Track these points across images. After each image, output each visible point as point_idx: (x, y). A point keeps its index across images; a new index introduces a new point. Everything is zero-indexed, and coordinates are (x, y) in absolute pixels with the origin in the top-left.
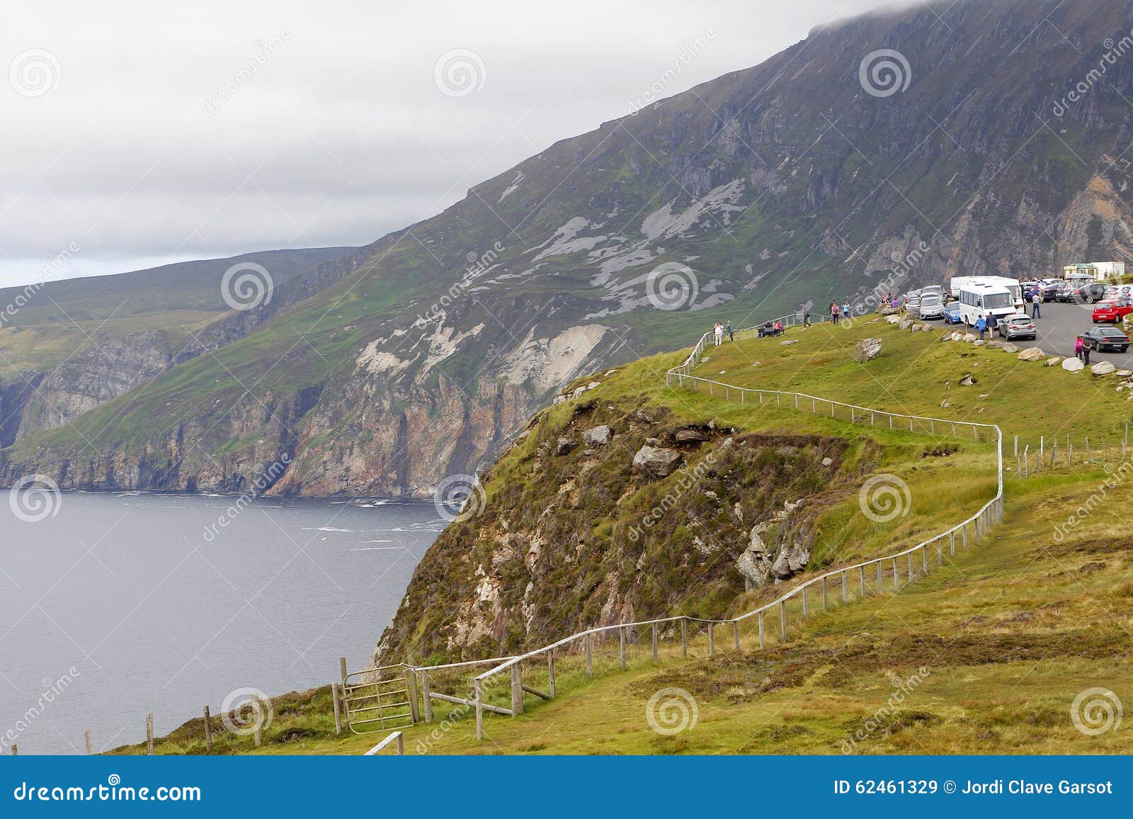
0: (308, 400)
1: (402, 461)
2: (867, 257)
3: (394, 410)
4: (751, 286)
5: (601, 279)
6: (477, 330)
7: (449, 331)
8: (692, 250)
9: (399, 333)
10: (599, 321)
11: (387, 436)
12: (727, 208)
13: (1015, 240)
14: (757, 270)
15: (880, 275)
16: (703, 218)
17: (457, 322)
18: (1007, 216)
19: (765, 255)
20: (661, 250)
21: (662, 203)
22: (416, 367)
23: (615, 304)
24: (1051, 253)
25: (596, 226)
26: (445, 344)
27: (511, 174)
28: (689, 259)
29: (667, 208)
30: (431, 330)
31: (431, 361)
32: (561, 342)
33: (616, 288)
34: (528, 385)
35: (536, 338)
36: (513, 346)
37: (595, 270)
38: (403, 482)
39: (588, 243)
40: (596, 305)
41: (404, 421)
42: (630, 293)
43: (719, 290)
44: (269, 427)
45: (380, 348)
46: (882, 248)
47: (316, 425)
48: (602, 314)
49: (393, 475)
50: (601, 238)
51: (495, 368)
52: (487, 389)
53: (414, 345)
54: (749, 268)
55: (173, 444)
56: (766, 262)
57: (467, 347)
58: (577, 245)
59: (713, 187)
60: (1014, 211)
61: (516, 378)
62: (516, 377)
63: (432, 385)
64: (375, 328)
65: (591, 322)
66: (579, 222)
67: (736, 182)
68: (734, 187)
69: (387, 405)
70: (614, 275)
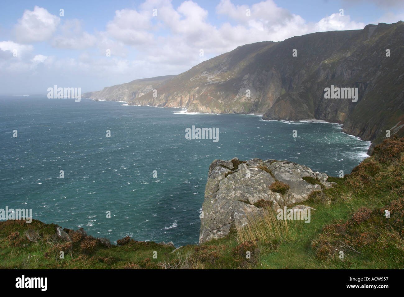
3: (180, 96)
5: (208, 79)
11: (179, 100)
16: (222, 72)
19: (230, 77)
20: (216, 76)
25: (208, 72)
33: (209, 81)
37: (207, 78)
39: (207, 75)
41: (181, 98)
49: (180, 105)
50: (208, 74)
54: (227, 78)
58: (205, 75)
66: (206, 72)
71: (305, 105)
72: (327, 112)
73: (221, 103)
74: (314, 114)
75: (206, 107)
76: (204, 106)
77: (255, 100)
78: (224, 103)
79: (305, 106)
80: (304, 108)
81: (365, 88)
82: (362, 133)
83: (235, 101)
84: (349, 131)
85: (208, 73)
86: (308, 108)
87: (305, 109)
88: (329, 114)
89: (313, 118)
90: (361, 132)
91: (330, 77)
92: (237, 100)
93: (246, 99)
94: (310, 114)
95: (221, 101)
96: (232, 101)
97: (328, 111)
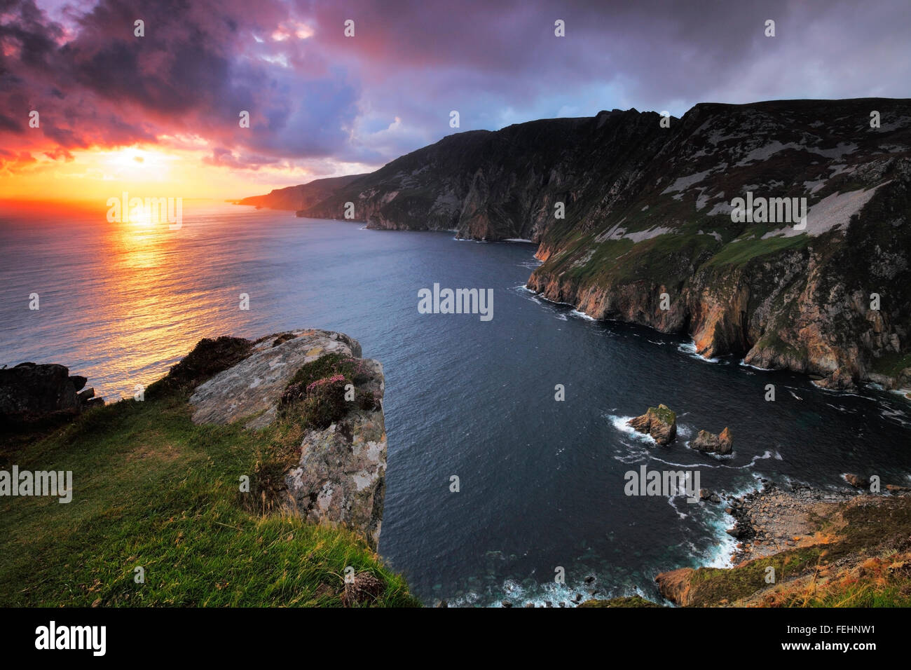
4: (426, 185)
5: (402, 183)
6: (379, 191)
10: (399, 190)
13: (466, 179)
15: (446, 184)
16: (422, 172)
17: (376, 190)
20: (414, 178)
23: (402, 188)
26: (373, 193)
32: (391, 194)
34: (384, 202)
35: (388, 193)
36: (385, 194)
38: (365, 219)
39: (402, 176)
40: (400, 187)
42: (404, 185)
43: (421, 185)
51: (380, 198)
52: (378, 201)
57: (376, 194)
61: (383, 201)
64: (364, 190)
66: (401, 172)
68: (428, 166)
70: (404, 182)
71: (509, 219)
73: (412, 216)
74: (520, 232)
75: (390, 221)
76: (388, 221)
77: (455, 212)
78: (415, 216)
83: (429, 213)
86: (513, 224)
88: (536, 231)
89: (518, 238)
91: (541, 183)
92: (432, 212)
93: (441, 212)
94: (515, 232)
95: (412, 213)
96: (426, 214)
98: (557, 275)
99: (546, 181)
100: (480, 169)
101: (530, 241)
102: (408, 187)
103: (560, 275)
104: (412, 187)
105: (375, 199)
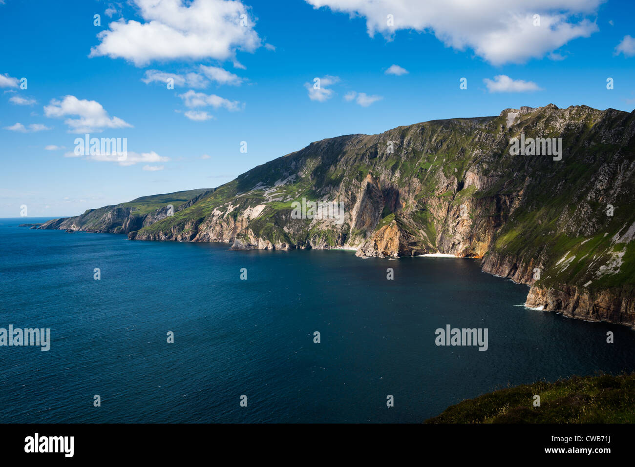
0: (201, 221)
1: (221, 234)
2: (321, 190)
3: (220, 223)
4: (297, 197)
5: (265, 195)
6: (238, 206)
7: (232, 206)
8: (285, 189)
9: (221, 206)
10: (264, 204)
11: (218, 229)
12: (292, 180)
13: (352, 187)
14: (298, 193)
16: (287, 182)
17: (234, 204)
18: (350, 181)
19: (300, 190)
20: (278, 189)
21: (279, 179)
22: (224, 214)
23: (268, 200)
24: (359, 191)
26: (231, 209)
27: (247, 172)
28: (284, 191)
29: (280, 180)
30: (228, 206)
31: (227, 213)
32: (255, 209)
33: (268, 197)
34: (248, 218)
35: (250, 207)
36: (245, 209)
37: (264, 193)
39: (263, 187)
40: (264, 200)
41: (222, 226)
42: (271, 198)
43: (290, 197)
44: (192, 226)
45: (217, 210)
46: (325, 189)
47: (203, 227)
48: (265, 202)
51: (241, 214)
52: (239, 218)
53: (225, 209)
55: (172, 230)
56: (301, 192)
57: (235, 209)
58: (261, 188)
59: (290, 175)
60: (352, 181)
62: (246, 216)
63: (228, 218)
64: (216, 205)
65: (263, 204)
66: (261, 183)
67: (294, 175)
69: (218, 222)
70: (268, 194)
71: (421, 231)
72: (457, 242)
73: (289, 233)
74: (437, 246)
75: (264, 239)
76: (260, 239)
77: (343, 226)
78: (294, 233)
79: (422, 234)
80: (420, 236)
81: (511, 202)
82: (513, 271)
83: (310, 228)
84: (494, 269)
85: (264, 185)
86: (426, 236)
87: (422, 238)
88: (459, 243)
89: (435, 252)
90: (511, 270)
91: (455, 186)
92: (314, 227)
93: (328, 226)
94: (431, 245)
95: (288, 229)
96: (306, 229)
97: (458, 240)
98: (581, 286)
99: (461, 185)
100: (369, 176)
101: (452, 256)
102: (274, 200)
103: (586, 285)
104: (280, 199)
105: (234, 215)
